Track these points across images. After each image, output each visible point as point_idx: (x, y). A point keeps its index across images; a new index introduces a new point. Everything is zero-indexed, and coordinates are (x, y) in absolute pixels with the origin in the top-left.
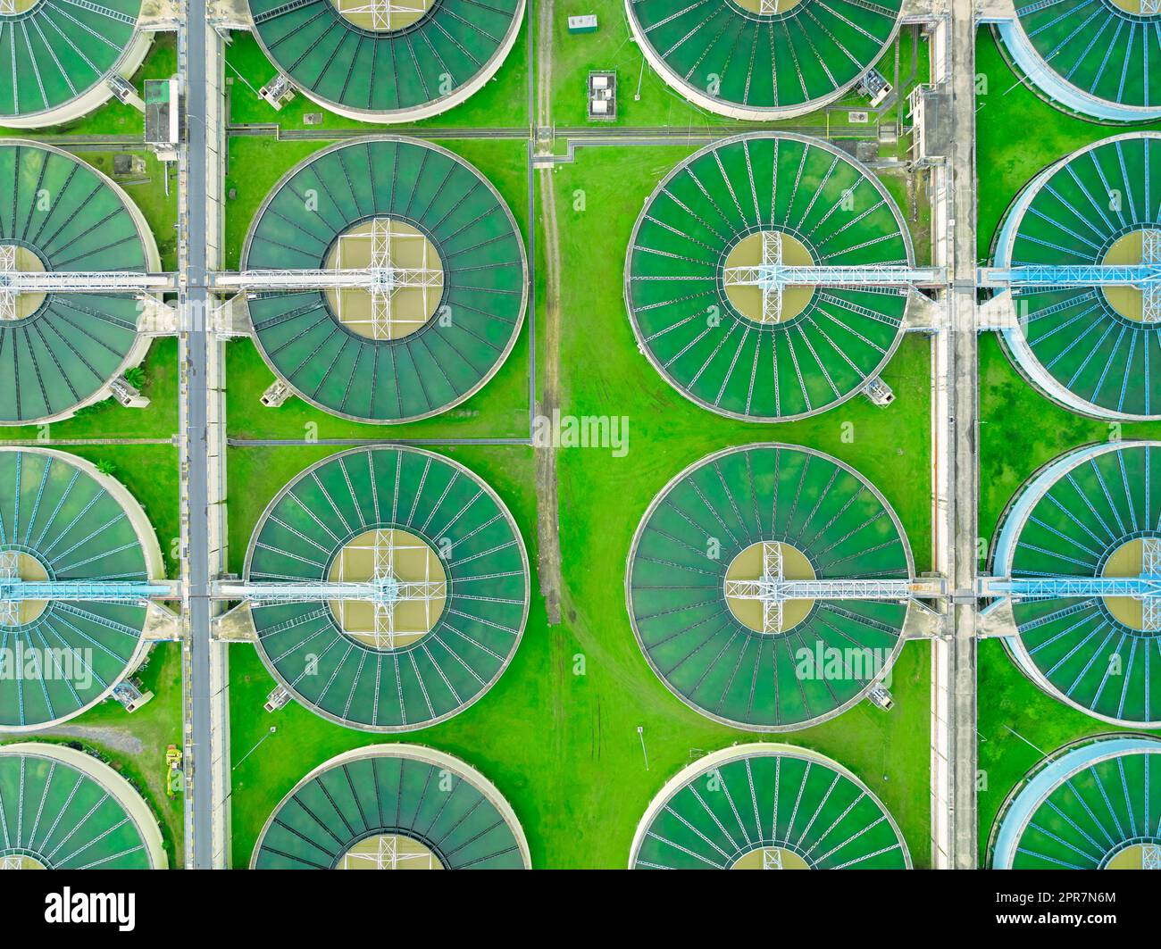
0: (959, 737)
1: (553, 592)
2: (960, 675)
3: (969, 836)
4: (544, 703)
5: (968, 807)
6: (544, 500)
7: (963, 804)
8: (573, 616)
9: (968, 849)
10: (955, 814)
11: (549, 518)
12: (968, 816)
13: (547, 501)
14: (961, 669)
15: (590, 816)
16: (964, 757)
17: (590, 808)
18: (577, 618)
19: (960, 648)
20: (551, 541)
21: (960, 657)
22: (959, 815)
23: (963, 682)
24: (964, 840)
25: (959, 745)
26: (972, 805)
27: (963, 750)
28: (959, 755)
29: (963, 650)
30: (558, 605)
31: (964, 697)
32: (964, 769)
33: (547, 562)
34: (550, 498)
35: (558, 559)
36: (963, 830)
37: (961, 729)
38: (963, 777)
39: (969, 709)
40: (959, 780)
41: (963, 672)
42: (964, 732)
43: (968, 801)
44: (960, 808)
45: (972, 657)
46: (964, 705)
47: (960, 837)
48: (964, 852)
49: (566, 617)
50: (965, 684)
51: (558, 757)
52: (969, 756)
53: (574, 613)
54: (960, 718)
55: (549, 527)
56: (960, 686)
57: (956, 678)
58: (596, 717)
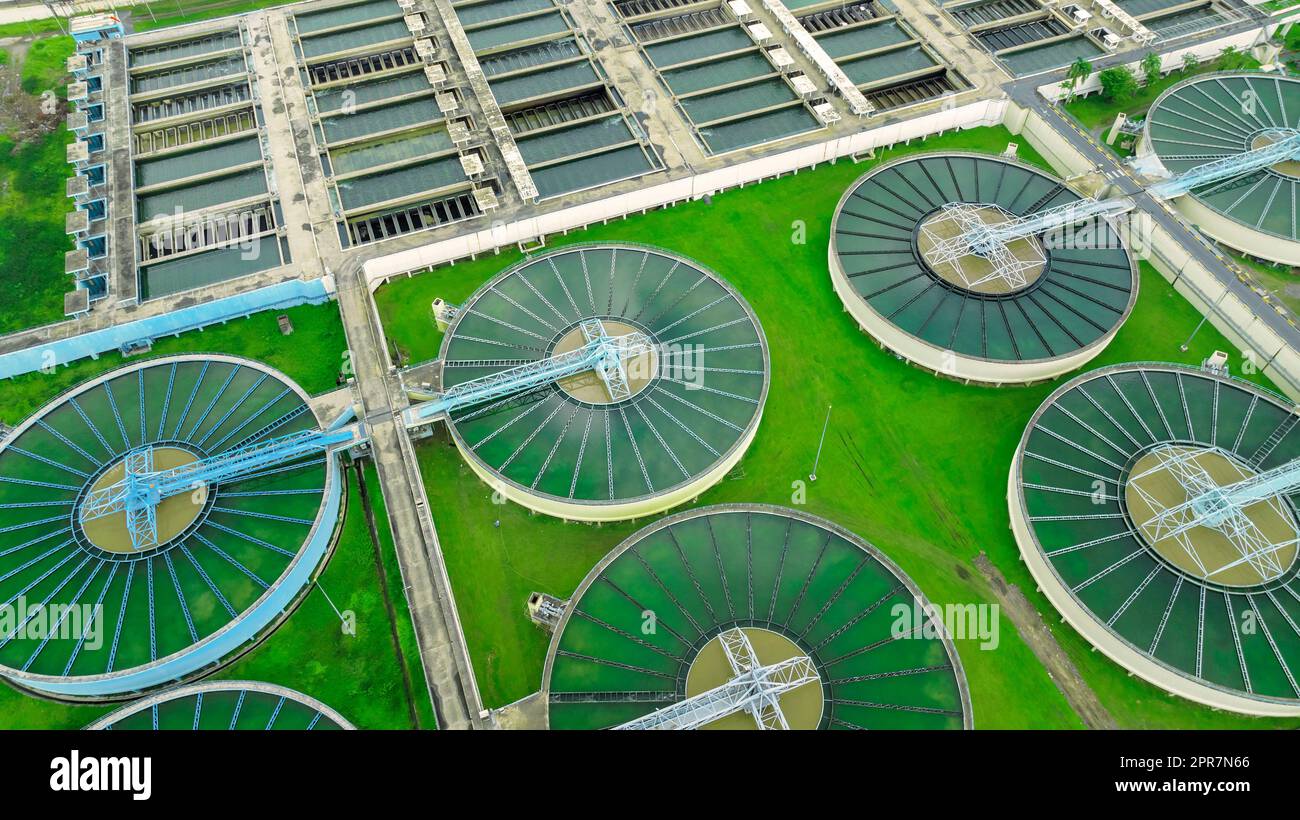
0: (429, 590)
1: (1004, 592)
2: (449, 670)
3: (388, 484)
4: (933, 468)
5: (398, 513)
6: (1093, 707)
7: (405, 515)
8: (963, 573)
9: (387, 470)
10: (412, 501)
11: (1071, 685)
12: (396, 504)
13: (1088, 707)
14: (450, 678)
15: (818, 379)
16: (418, 568)
17: (822, 386)
18: (956, 574)
19: (459, 708)
20: (1049, 655)
21: (454, 696)
22: (407, 502)
23: (442, 662)
24: (395, 477)
25: (427, 581)
26: (392, 517)
27: (420, 577)
28: (424, 570)
29: (452, 707)
30: (989, 579)
31: (436, 643)
32: (414, 555)
33: (1035, 626)
34: (1088, 713)
35: (1025, 636)
36: (398, 487)
37: (430, 601)
38: (412, 546)
39: (425, 630)
40: (417, 540)
41: (445, 676)
42: (424, 598)
43: (400, 521)
44: (409, 510)
45: (437, 701)
46: (433, 633)
47: (401, 480)
48: (392, 465)
49: (969, 568)
50: (438, 660)
51: (885, 420)
52: (410, 573)
53: (964, 578)
54: (435, 614)
55: (1063, 673)
56: (445, 656)
57: (454, 664)
58: (868, 473)
